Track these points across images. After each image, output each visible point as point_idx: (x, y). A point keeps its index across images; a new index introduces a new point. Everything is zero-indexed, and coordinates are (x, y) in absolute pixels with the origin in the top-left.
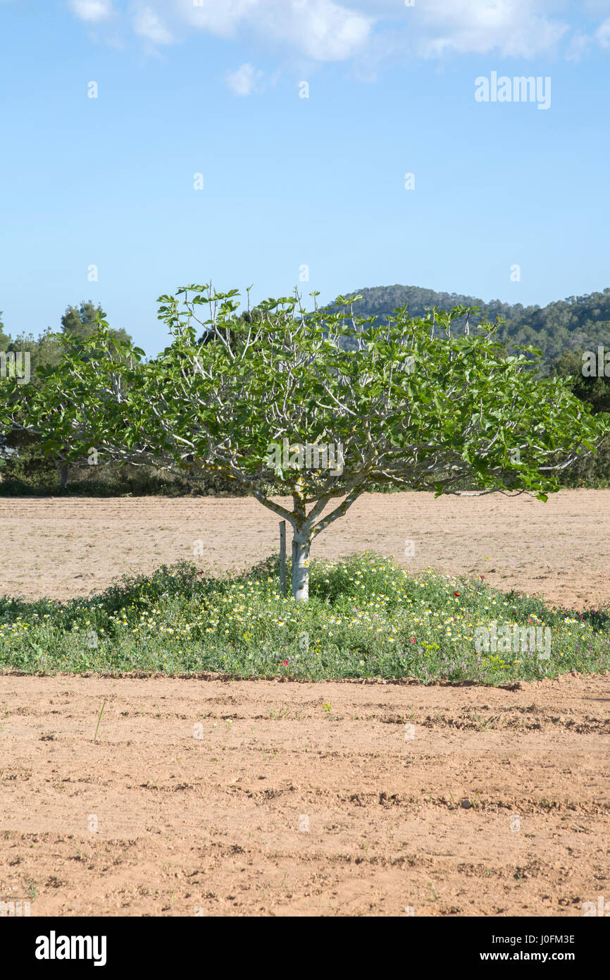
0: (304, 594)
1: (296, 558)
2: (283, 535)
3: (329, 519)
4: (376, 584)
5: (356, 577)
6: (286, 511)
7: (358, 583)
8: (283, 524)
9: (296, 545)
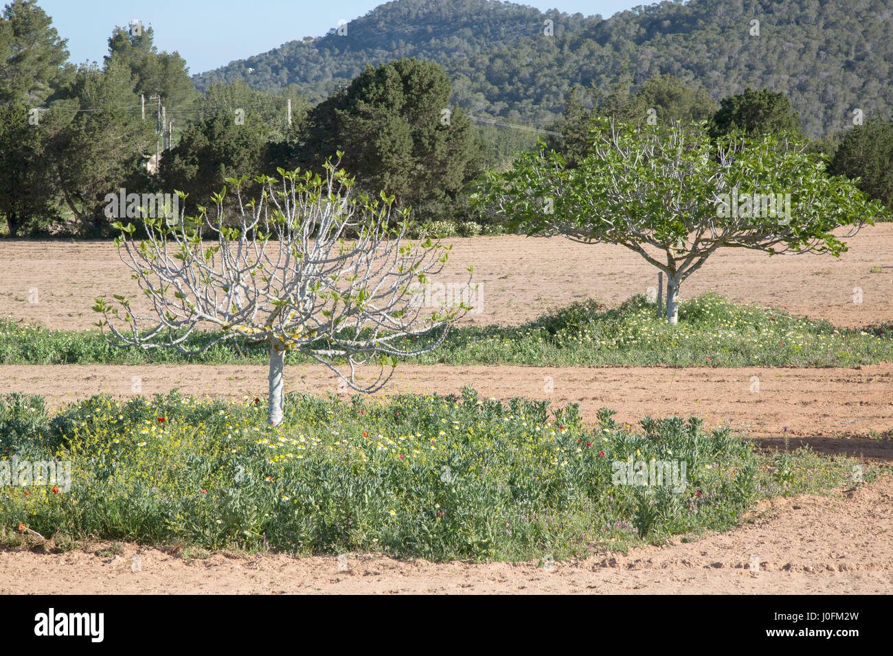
0: (675, 319)
1: (670, 296)
2: (660, 281)
3: (691, 270)
4: (721, 314)
5: (706, 309)
6: (664, 266)
7: (708, 312)
8: (660, 274)
9: (670, 287)
